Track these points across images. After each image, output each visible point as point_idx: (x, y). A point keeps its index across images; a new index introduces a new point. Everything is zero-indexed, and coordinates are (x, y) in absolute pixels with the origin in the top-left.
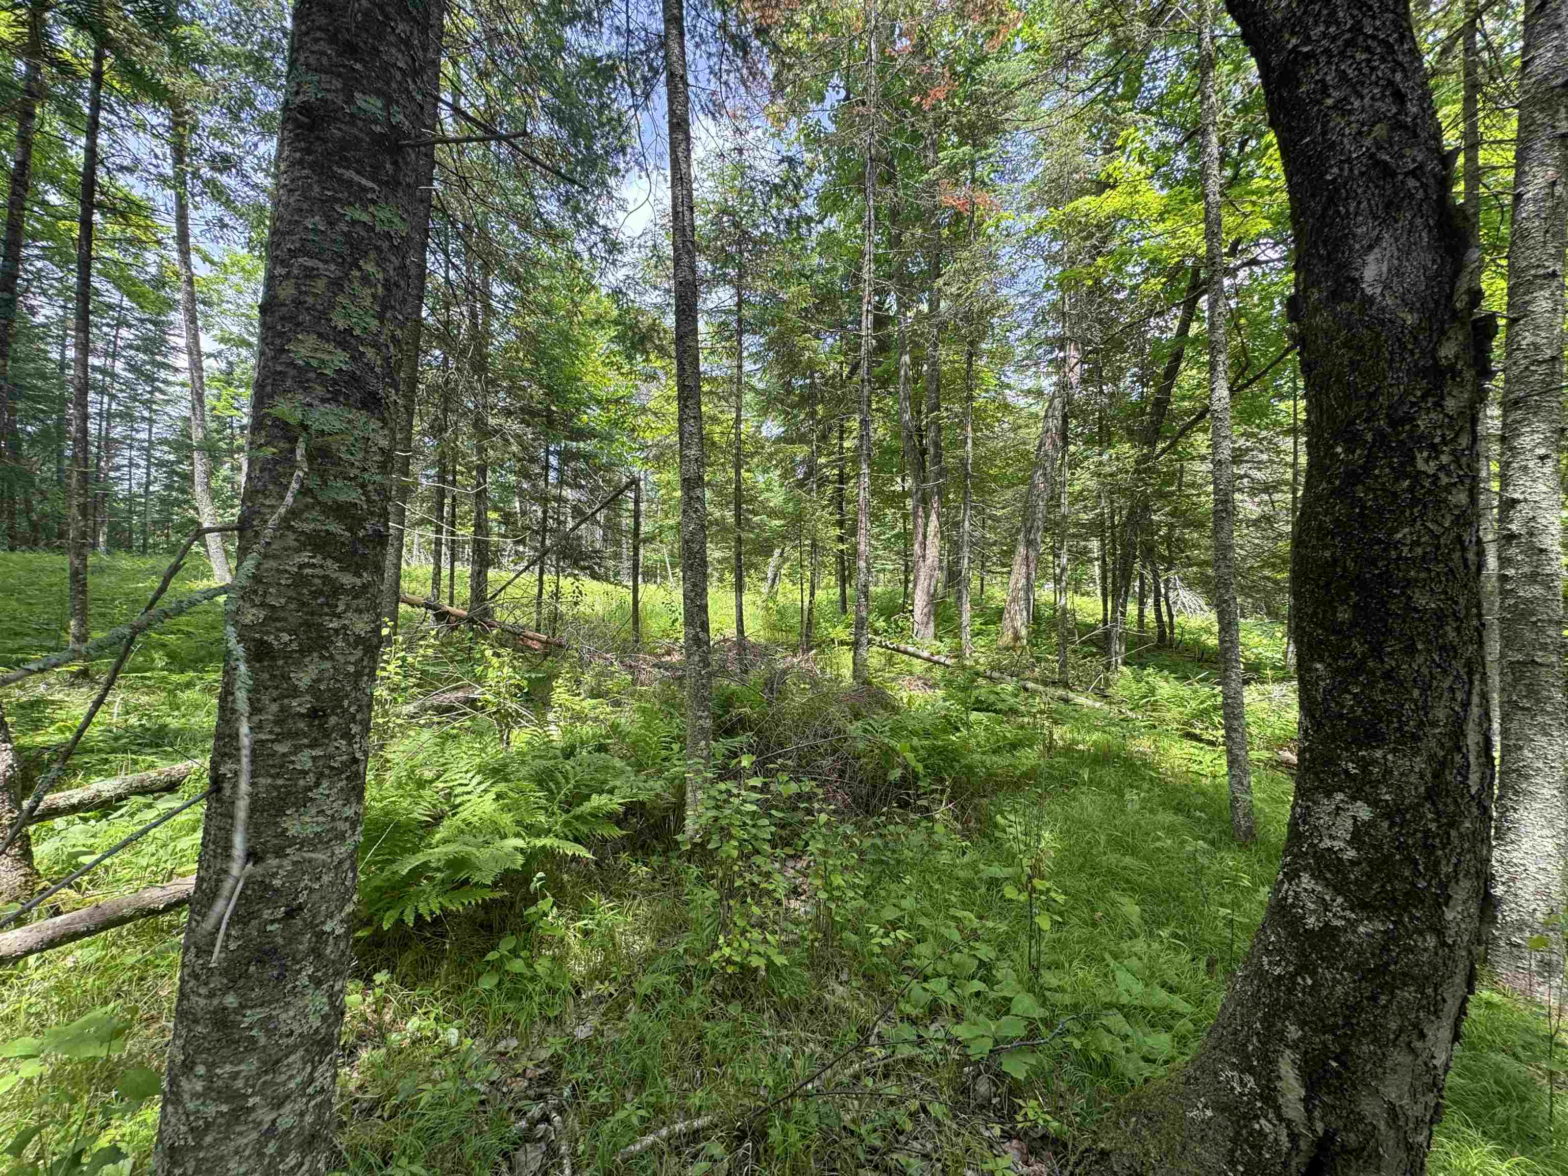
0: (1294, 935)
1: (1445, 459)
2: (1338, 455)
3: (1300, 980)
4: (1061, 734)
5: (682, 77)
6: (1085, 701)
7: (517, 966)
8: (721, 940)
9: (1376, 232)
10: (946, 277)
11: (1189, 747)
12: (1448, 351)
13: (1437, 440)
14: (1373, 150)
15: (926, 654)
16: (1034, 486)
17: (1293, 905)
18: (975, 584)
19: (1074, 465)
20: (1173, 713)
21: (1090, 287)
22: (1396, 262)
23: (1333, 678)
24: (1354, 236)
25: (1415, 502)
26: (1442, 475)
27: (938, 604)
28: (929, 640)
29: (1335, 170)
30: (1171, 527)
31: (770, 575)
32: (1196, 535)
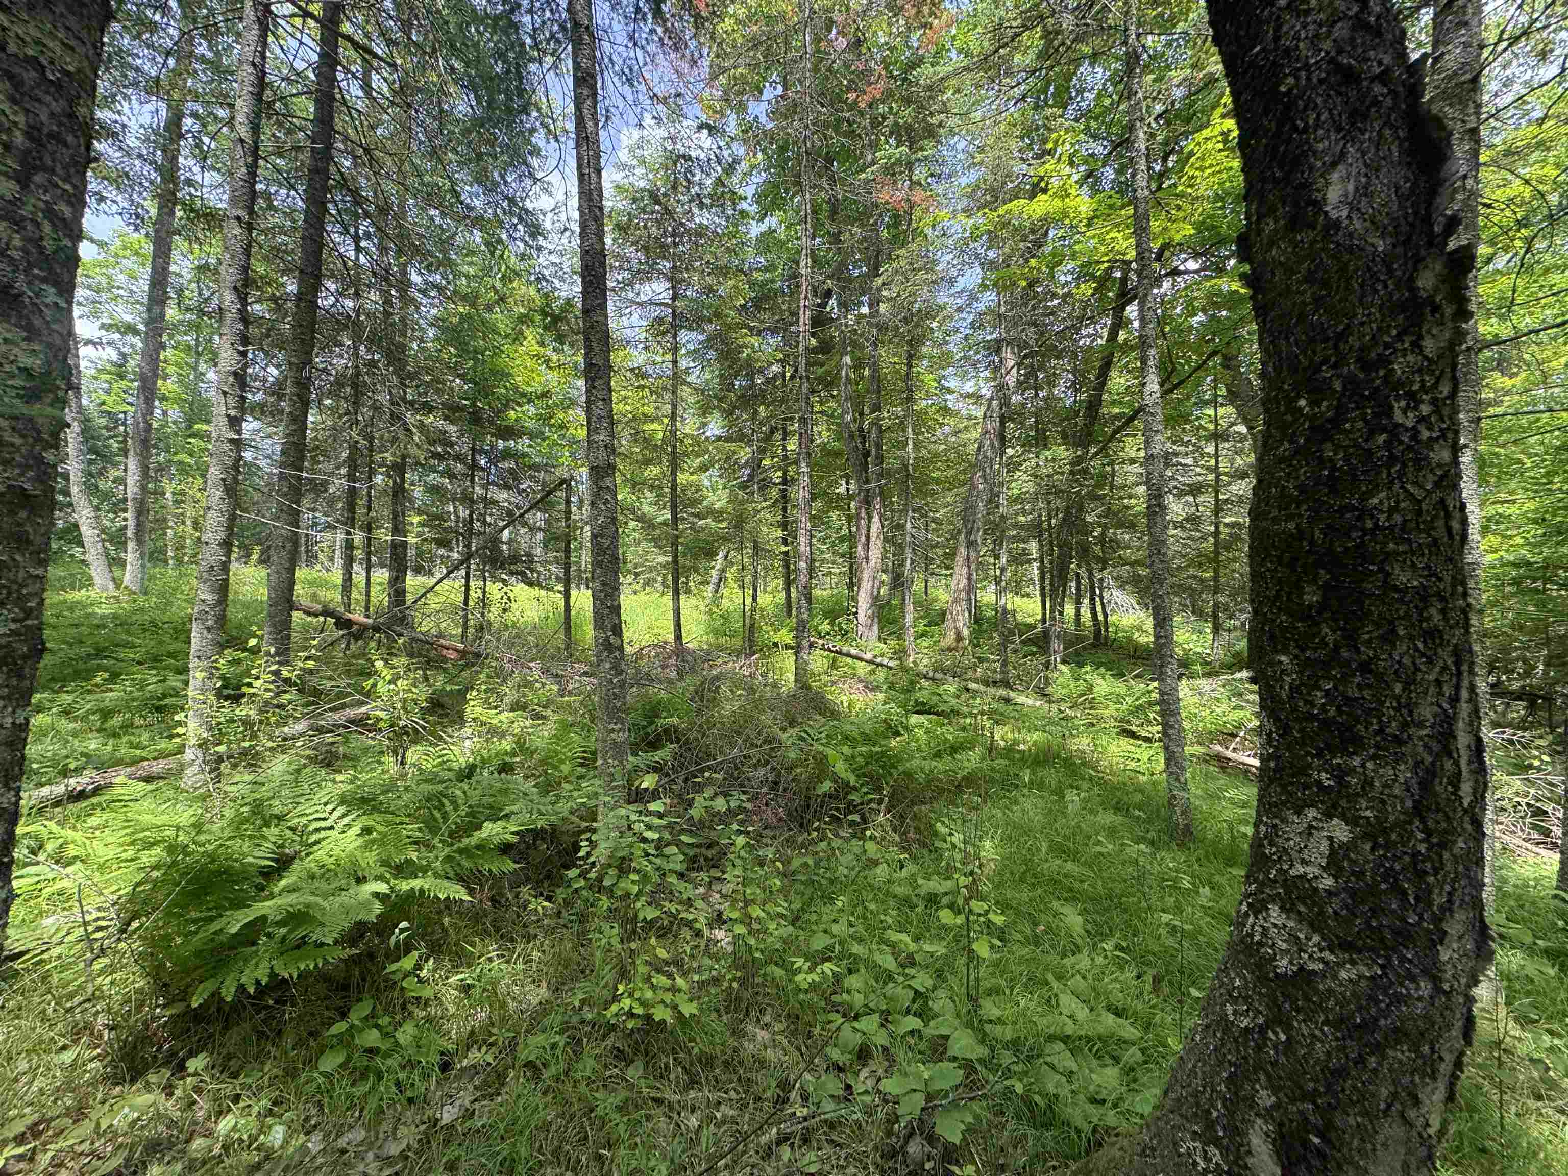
0: (1262, 979)
1: (1425, 409)
2: (1301, 409)
3: (1271, 1034)
4: (1002, 735)
5: (587, 28)
6: (1026, 700)
7: (372, 1038)
8: (621, 988)
9: (1338, 149)
10: (884, 277)
11: (1125, 743)
12: (1426, 281)
13: (1416, 387)
14: (1333, 54)
15: (868, 656)
16: (974, 487)
17: (1260, 944)
18: (918, 586)
19: (1013, 466)
20: (1110, 711)
21: (1024, 289)
22: (1363, 180)
23: (1300, 672)
24: (1315, 153)
25: (1392, 459)
26: (1422, 428)
27: (881, 607)
28: (873, 642)
29: (1291, 80)
30: (1105, 527)
31: (714, 580)
32: (1127, 537)
